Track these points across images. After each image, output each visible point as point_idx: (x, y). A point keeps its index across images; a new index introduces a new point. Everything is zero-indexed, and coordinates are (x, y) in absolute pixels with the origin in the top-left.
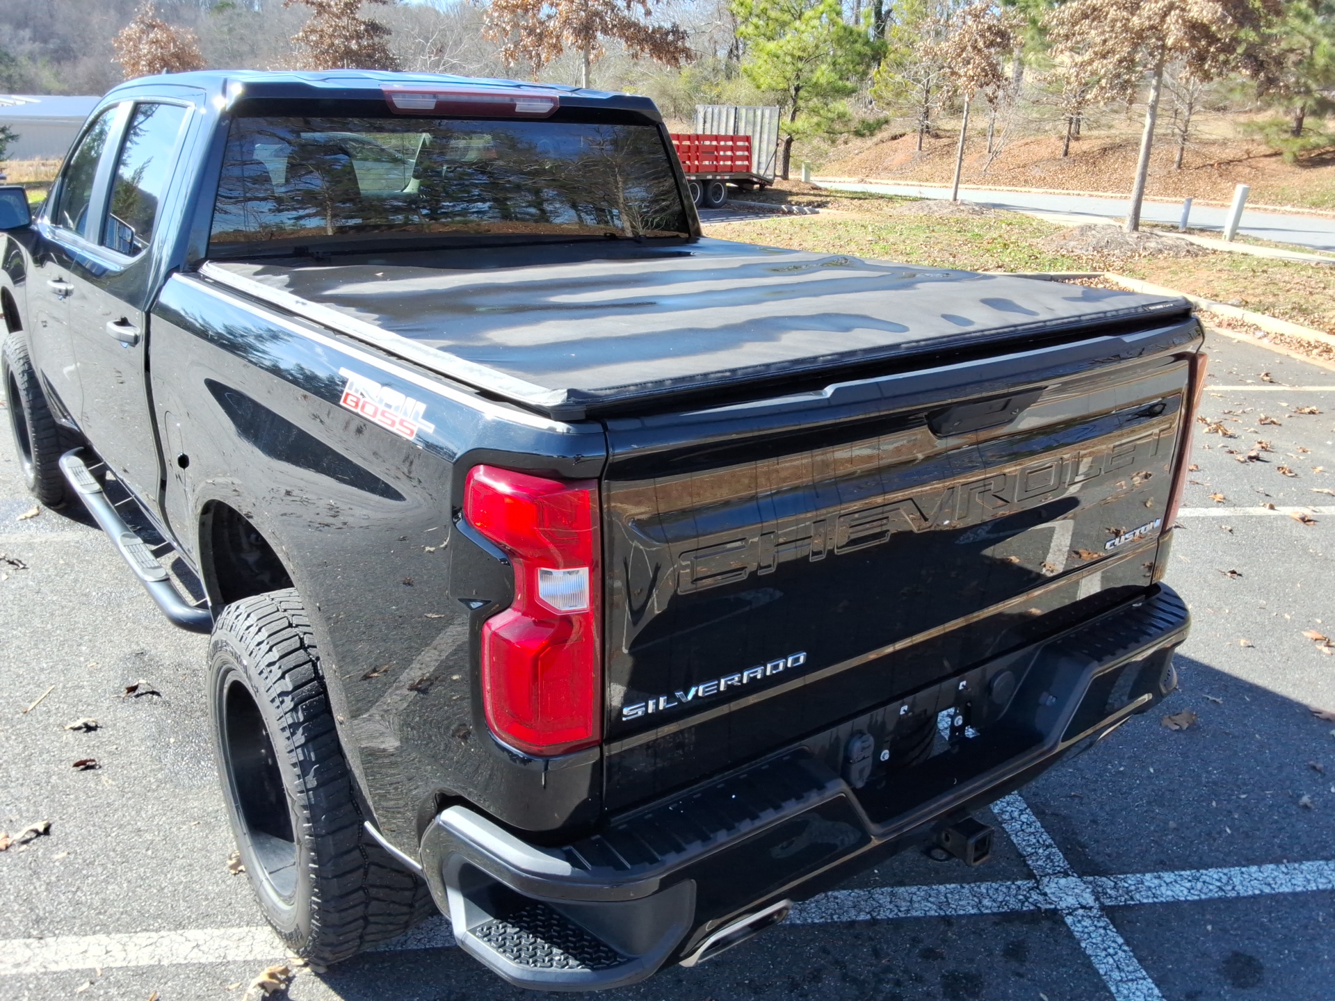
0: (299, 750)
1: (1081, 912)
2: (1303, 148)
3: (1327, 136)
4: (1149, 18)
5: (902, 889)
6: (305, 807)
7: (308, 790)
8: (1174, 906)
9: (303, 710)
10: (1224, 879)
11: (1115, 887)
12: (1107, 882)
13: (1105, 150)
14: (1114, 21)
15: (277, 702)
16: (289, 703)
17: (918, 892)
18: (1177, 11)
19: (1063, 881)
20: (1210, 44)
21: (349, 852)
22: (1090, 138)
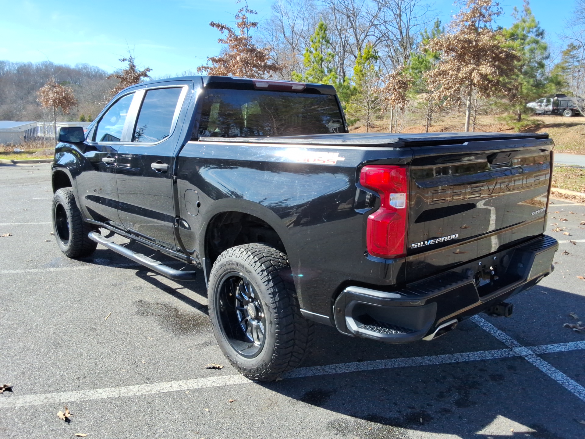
0: (272, 288)
1: (529, 356)
2: (522, 126)
3: (531, 121)
4: (465, 73)
5: (464, 354)
6: (274, 308)
7: (276, 302)
8: (561, 353)
9: (271, 275)
10: (575, 345)
11: (538, 349)
12: (536, 348)
13: (443, 130)
14: (452, 75)
15: (261, 274)
16: (265, 273)
17: (471, 354)
18: (477, 71)
19: (520, 348)
20: (489, 83)
21: (289, 325)
22: (436, 126)
